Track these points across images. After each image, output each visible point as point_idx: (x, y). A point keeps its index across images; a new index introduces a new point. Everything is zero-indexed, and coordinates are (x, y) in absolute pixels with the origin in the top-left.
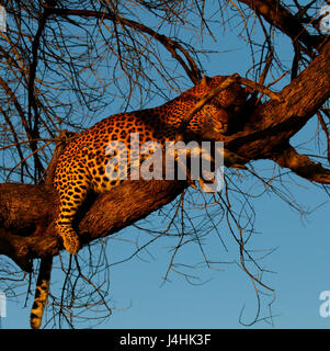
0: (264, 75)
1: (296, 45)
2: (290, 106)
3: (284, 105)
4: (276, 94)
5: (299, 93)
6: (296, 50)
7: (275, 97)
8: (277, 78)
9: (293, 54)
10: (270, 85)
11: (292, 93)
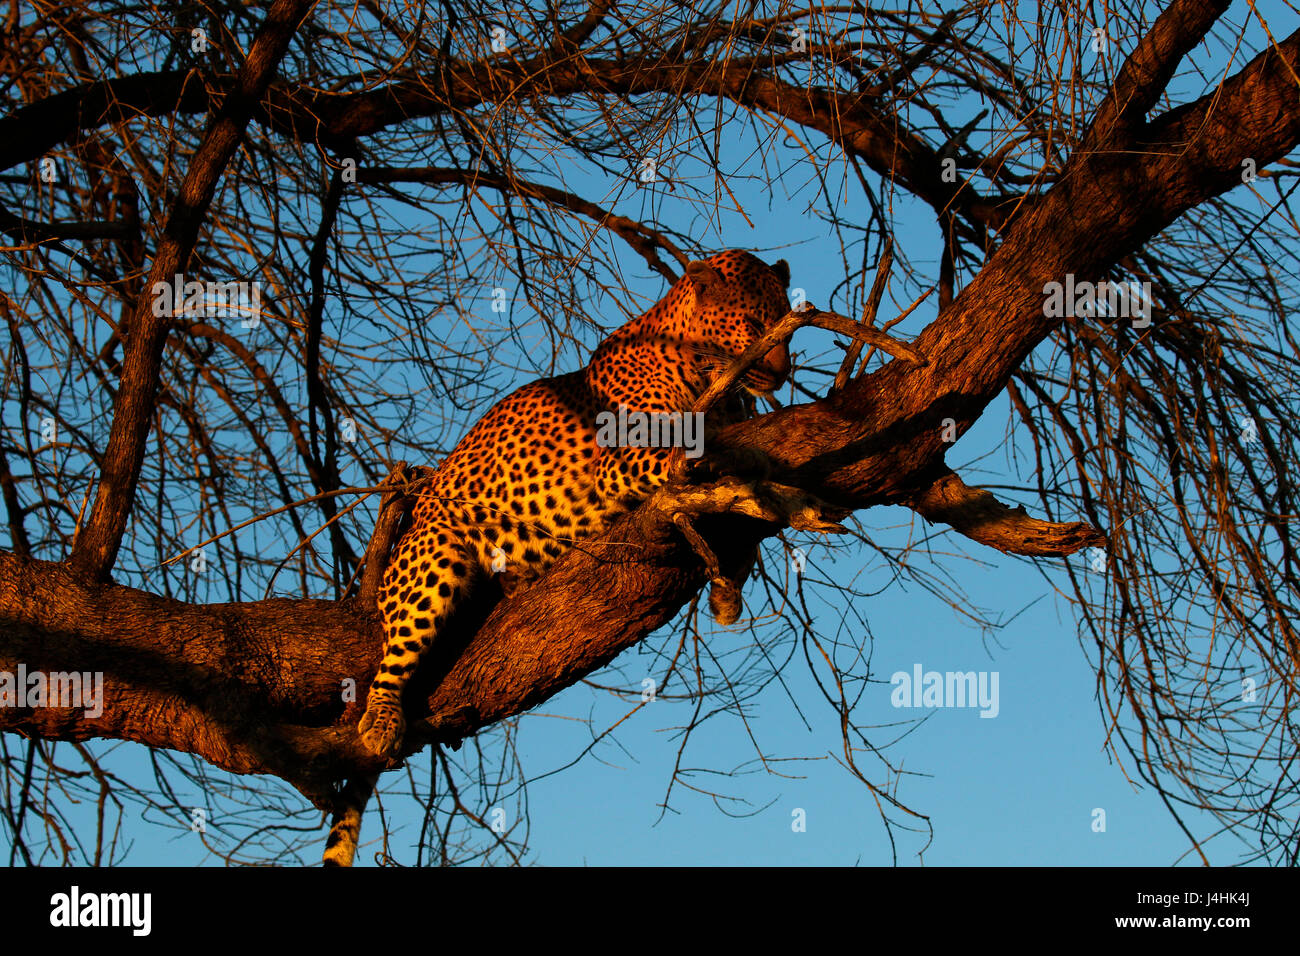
0: (875, 302)
1: (944, 222)
2: (940, 373)
3: (927, 372)
4: (905, 346)
5: (963, 339)
6: (946, 234)
7: (903, 354)
8: (907, 307)
9: (941, 244)
10: (890, 325)
11: (944, 341)
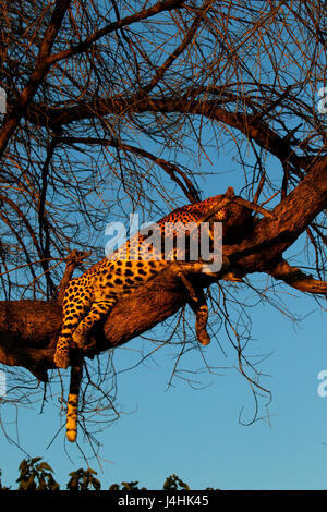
0: (258, 195)
1: (284, 165)
2: (282, 223)
3: (277, 222)
4: (269, 212)
5: (291, 210)
6: (285, 170)
7: (268, 215)
8: (269, 197)
9: (283, 174)
10: (263, 204)
11: (284, 211)
